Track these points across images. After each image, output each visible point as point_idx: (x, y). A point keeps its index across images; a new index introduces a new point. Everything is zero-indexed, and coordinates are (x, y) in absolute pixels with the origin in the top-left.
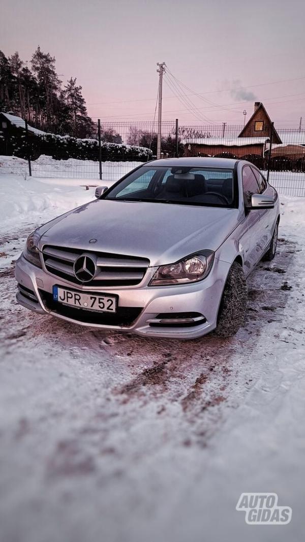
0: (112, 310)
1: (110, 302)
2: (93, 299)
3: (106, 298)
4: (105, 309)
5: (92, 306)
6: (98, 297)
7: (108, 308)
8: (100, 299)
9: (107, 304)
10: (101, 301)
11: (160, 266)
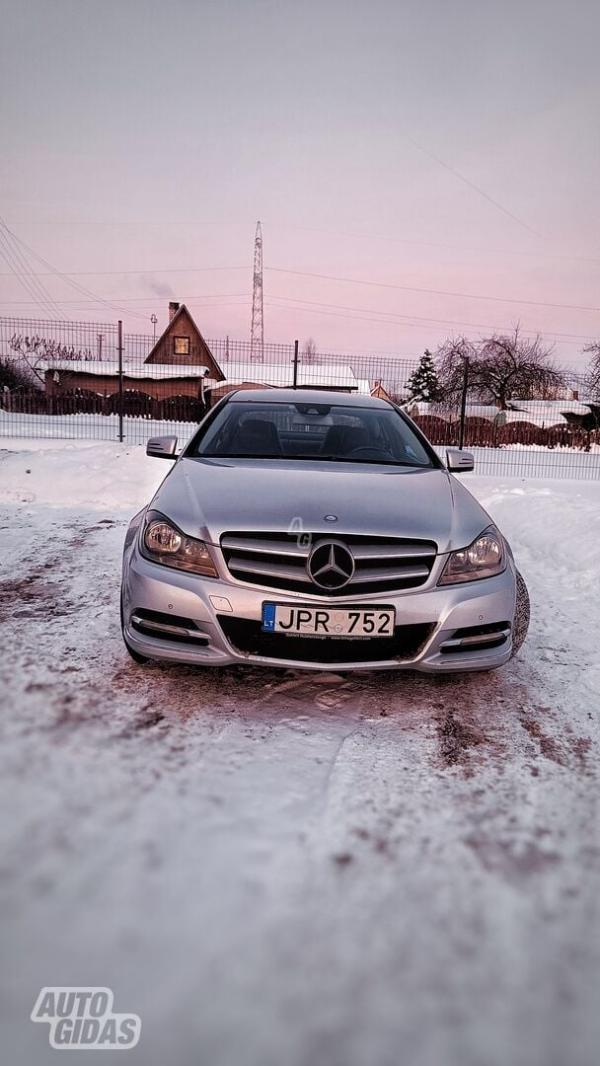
0: (387, 632)
1: (384, 619)
2: (354, 617)
3: (378, 613)
4: (375, 633)
5: (350, 631)
6: (362, 613)
7: (380, 631)
8: (366, 615)
9: (378, 624)
10: (368, 618)
11: (451, 552)
